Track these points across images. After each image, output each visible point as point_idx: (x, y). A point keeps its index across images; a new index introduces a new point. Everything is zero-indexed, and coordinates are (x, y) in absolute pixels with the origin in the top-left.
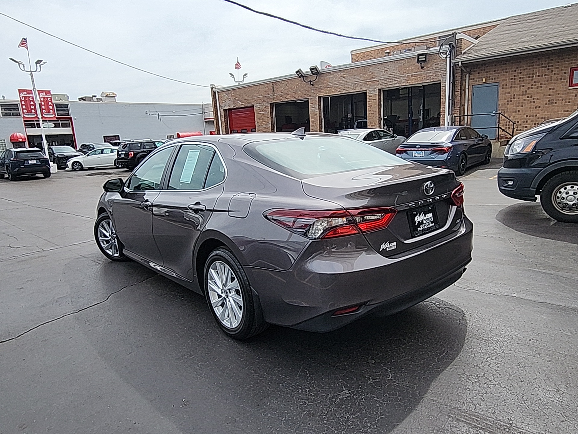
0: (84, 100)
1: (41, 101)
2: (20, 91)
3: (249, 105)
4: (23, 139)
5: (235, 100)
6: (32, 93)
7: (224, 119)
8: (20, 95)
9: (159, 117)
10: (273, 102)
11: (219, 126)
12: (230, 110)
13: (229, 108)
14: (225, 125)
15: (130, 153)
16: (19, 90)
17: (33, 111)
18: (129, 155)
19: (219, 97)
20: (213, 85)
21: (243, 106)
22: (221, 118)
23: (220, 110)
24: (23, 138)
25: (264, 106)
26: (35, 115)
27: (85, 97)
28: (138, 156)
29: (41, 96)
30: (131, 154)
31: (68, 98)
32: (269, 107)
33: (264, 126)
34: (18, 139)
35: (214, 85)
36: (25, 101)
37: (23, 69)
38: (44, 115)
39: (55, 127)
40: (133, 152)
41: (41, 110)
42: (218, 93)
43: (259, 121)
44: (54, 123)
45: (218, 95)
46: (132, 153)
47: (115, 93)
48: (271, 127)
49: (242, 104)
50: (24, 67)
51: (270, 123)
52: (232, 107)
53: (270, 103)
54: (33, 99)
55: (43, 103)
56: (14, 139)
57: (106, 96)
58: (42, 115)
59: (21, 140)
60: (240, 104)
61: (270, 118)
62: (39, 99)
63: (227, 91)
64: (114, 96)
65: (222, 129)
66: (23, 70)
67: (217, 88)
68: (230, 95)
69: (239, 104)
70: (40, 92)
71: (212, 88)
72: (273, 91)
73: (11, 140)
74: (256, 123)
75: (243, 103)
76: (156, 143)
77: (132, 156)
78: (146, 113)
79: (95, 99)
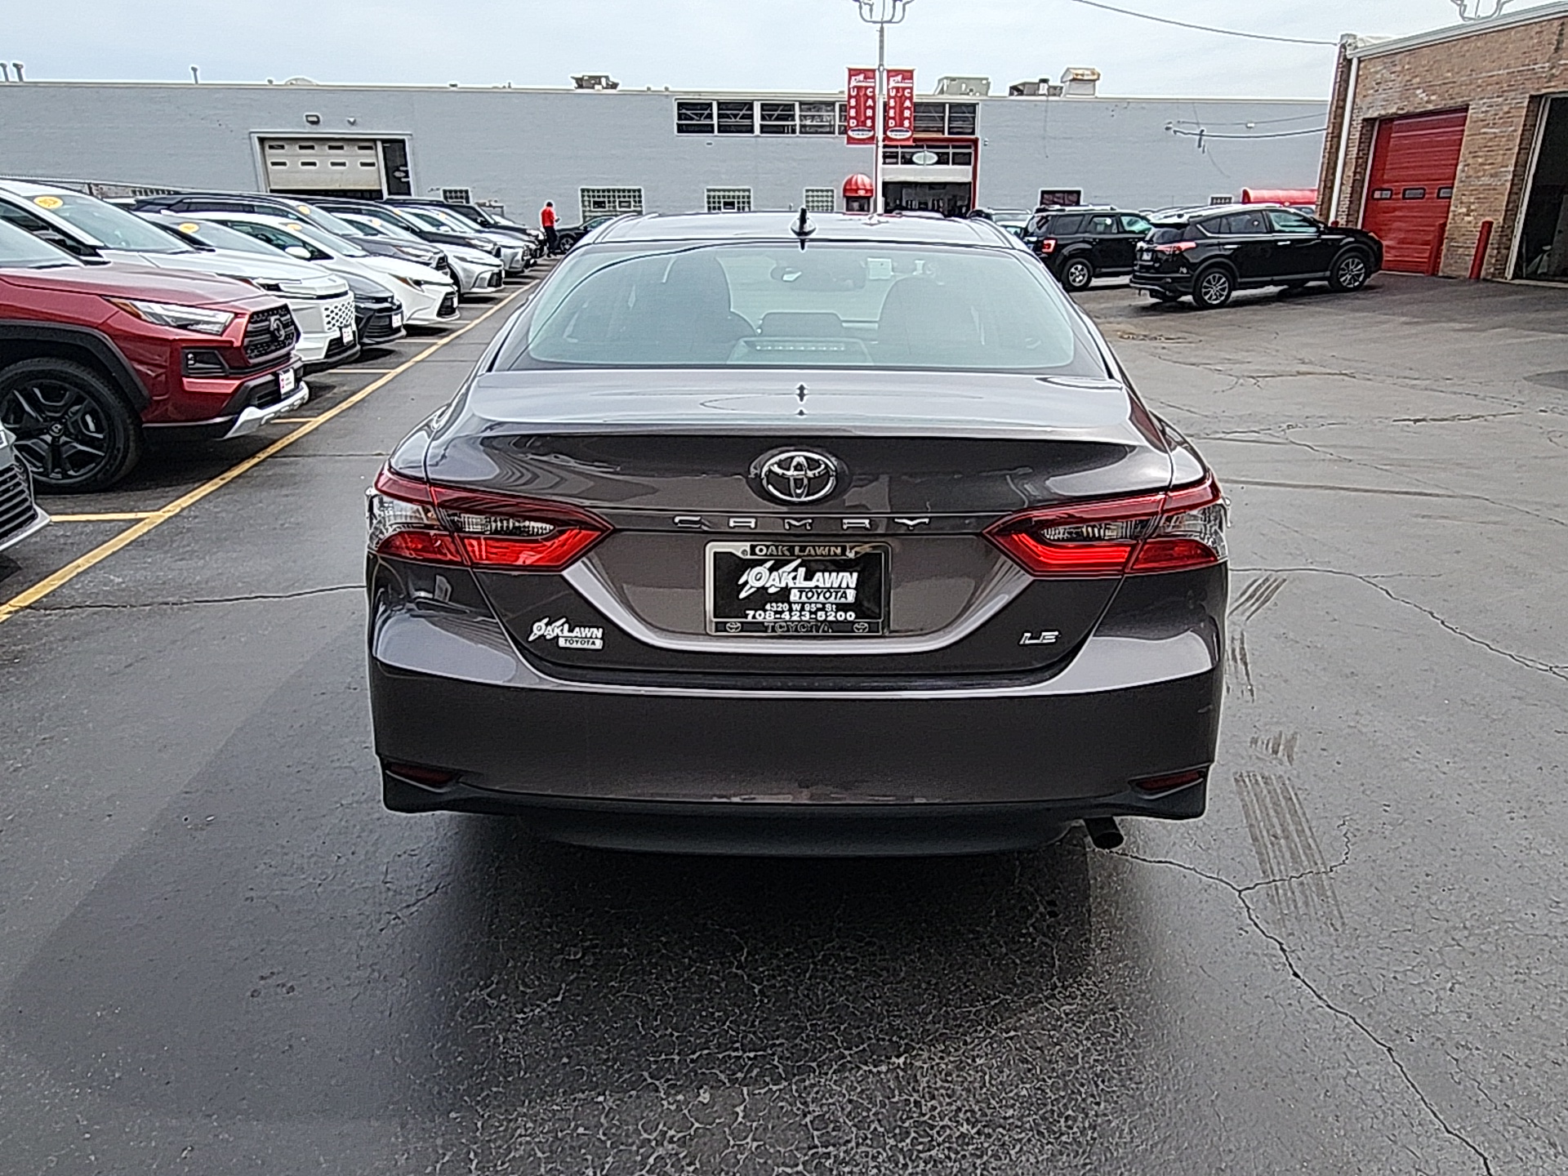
0: (1021, 93)
1: (890, 97)
2: (853, 73)
3: (1451, 103)
4: (867, 191)
5: (1408, 88)
6: (874, 78)
7: (1355, 150)
8: (849, 83)
9: (1200, 140)
10: (1544, 91)
11: (1334, 174)
12: (1386, 121)
13: (1383, 112)
14: (1355, 173)
15: (1046, 242)
16: (850, 70)
17: (869, 123)
18: (1043, 246)
19: (1358, 76)
20: (1349, 35)
21: (1430, 107)
22: (1347, 147)
23: (1351, 120)
24: (868, 187)
25: (1506, 109)
26: (871, 134)
27: (1024, 84)
28: (1065, 251)
29: (892, 84)
30: (1049, 245)
31: (988, 88)
32: (1524, 112)
33: (1486, 180)
34: (856, 191)
35: (1354, 37)
36: (857, 97)
37: (867, 16)
38: (889, 133)
39: (938, 163)
40: (1056, 239)
41: (886, 118)
42: (1360, 61)
43: (1470, 161)
44: (937, 154)
45: (1358, 69)
46: (1052, 243)
47: (1098, 70)
48: (1508, 185)
49: (1428, 102)
50: (871, 10)
51: (1511, 169)
52: (1394, 110)
53: (1532, 97)
54: (874, 92)
55: (892, 103)
56: (851, 190)
57: (1074, 80)
58: (885, 133)
59: (862, 193)
60: (1423, 100)
61: (1516, 150)
62: (885, 91)
63: (1390, 55)
64: (1094, 81)
65: (1342, 184)
66: (868, 19)
67: (1360, 44)
68: (1398, 68)
69: (1417, 100)
70: (891, 73)
71: (1343, 46)
72: (1557, 50)
73: (845, 190)
74: (1460, 167)
75: (1433, 98)
76: (1125, 220)
77: (1051, 250)
78: (1168, 129)
79: (1043, 88)
